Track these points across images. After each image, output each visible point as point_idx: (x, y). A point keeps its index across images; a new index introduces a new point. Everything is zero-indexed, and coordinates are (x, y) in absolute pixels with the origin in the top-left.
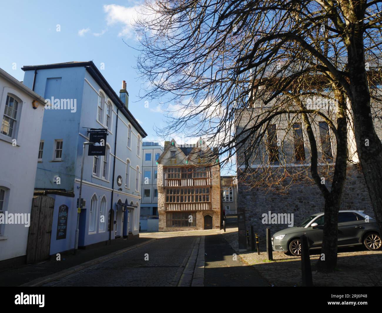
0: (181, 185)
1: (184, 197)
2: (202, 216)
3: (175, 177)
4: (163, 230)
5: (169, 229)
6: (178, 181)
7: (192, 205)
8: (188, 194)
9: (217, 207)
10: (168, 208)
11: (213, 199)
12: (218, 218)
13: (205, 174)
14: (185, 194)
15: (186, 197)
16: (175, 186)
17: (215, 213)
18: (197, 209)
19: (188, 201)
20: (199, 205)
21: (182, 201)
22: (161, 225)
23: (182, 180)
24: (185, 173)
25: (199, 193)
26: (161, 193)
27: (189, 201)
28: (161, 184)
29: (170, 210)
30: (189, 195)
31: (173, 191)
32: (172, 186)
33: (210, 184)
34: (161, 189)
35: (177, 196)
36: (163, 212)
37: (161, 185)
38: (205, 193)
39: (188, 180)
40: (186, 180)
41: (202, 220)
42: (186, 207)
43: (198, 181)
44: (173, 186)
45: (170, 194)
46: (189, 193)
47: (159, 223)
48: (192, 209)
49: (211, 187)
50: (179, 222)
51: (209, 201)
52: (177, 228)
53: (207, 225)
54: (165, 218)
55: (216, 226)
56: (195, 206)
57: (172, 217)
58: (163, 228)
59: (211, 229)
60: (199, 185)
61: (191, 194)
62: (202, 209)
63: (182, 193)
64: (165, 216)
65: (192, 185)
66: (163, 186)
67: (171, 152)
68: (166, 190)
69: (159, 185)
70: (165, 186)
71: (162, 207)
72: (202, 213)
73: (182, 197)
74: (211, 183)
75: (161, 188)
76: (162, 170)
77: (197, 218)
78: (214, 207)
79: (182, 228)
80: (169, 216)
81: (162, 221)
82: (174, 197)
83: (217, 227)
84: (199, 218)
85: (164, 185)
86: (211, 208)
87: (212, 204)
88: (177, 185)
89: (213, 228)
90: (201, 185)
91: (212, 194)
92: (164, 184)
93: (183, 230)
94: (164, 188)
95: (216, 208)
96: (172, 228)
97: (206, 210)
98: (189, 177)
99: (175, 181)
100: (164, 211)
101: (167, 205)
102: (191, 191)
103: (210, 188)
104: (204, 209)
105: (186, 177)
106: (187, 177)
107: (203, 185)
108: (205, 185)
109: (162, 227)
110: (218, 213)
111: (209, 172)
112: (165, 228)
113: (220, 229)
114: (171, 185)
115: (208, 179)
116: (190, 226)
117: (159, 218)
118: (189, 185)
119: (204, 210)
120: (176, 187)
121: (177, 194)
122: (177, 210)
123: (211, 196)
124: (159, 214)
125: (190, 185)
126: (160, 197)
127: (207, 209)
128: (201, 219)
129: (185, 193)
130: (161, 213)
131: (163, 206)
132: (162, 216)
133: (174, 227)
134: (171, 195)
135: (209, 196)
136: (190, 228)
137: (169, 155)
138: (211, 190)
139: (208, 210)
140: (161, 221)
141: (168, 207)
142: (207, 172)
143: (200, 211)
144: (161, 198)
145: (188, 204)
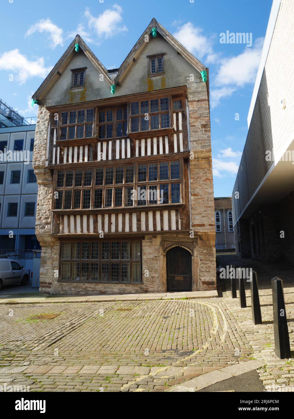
0: (95, 157)
1: (104, 193)
2: (161, 251)
3: (80, 133)
4: (48, 290)
5: (66, 286)
6: (89, 146)
7: (127, 217)
8: (117, 182)
9: (206, 221)
10: (61, 228)
11: (192, 198)
12: (211, 255)
13: (168, 121)
14: (106, 183)
15: (109, 192)
16: (81, 161)
17: (201, 239)
18: (143, 228)
19: (116, 205)
20: (151, 215)
21: (98, 204)
22: (46, 274)
23: (99, 144)
24: (110, 122)
25: (150, 180)
26: (45, 185)
27: (118, 202)
28: (43, 158)
29: (66, 232)
30: (119, 185)
31: (74, 177)
32: (70, 161)
33: (182, 150)
34: (45, 174)
35: (85, 191)
36: (49, 239)
37: (44, 162)
38: (167, 178)
39: (118, 142)
40: (110, 143)
41: (162, 263)
42: (110, 223)
43: (146, 143)
44: (75, 161)
45: (67, 185)
46: (119, 181)
47: (42, 270)
48: (127, 230)
49: (187, 160)
50: (94, 267)
51: (181, 202)
52: (87, 285)
53: (177, 278)
54: (57, 256)
55: (204, 283)
56: (139, 220)
57: (75, 252)
58: (50, 284)
59: (190, 289)
60: (149, 153)
61: (126, 182)
62: (159, 229)
63: (99, 182)
64: (57, 248)
65: (129, 156)
66: (47, 163)
67: (73, 70)
68: (56, 176)
69: (37, 163)
70: (54, 162)
71: (47, 223)
72: (158, 240)
73: (98, 194)
74: (186, 145)
75: (42, 171)
76: (46, 123)
77: (144, 257)
78: (196, 222)
79: (100, 287)
80: (67, 250)
81: (49, 263)
82: (77, 193)
83: (208, 285)
84: (152, 256)
85: (51, 161)
86: (187, 225)
87: (192, 212)
88: (86, 160)
89: (194, 287)
90: (155, 153)
91: (190, 181)
92: (52, 157)
93: (104, 290)
94: (51, 170)
95: (203, 225)
96: (75, 284)
97: (170, 231)
98: (119, 134)
99: (81, 148)
100: (52, 236)
101: (58, 216)
102: (124, 174)
103: (182, 161)
104: (166, 228)
105: (110, 135)
106: (114, 133)
107: (161, 152)
108: (167, 152)
109: (47, 281)
110: (208, 240)
111: (180, 115)
112: (56, 283)
113: (215, 293)
114: (67, 160)
115: (175, 136)
116: (123, 280)
117: (42, 255)
118: (118, 157)
119: (166, 232)
120: (83, 164)
121: (85, 185)
122: (85, 232)
123: (187, 187)
124: (41, 244)
125: (123, 157)
126: (41, 198)
127: (174, 228)
128: (156, 258)
129: (109, 182)
130: (45, 242)
131: (49, 220)
132: (49, 250)
133: (79, 282)
134: (69, 188)
135: (182, 187)
136: (124, 286)
137: (66, 80)
138: (186, 171)
139: (177, 232)
140: (45, 263)
141: (63, 224)
142: (175, 115)
143: (154, 234)
144: (44, 198)
145: (117, 212)
